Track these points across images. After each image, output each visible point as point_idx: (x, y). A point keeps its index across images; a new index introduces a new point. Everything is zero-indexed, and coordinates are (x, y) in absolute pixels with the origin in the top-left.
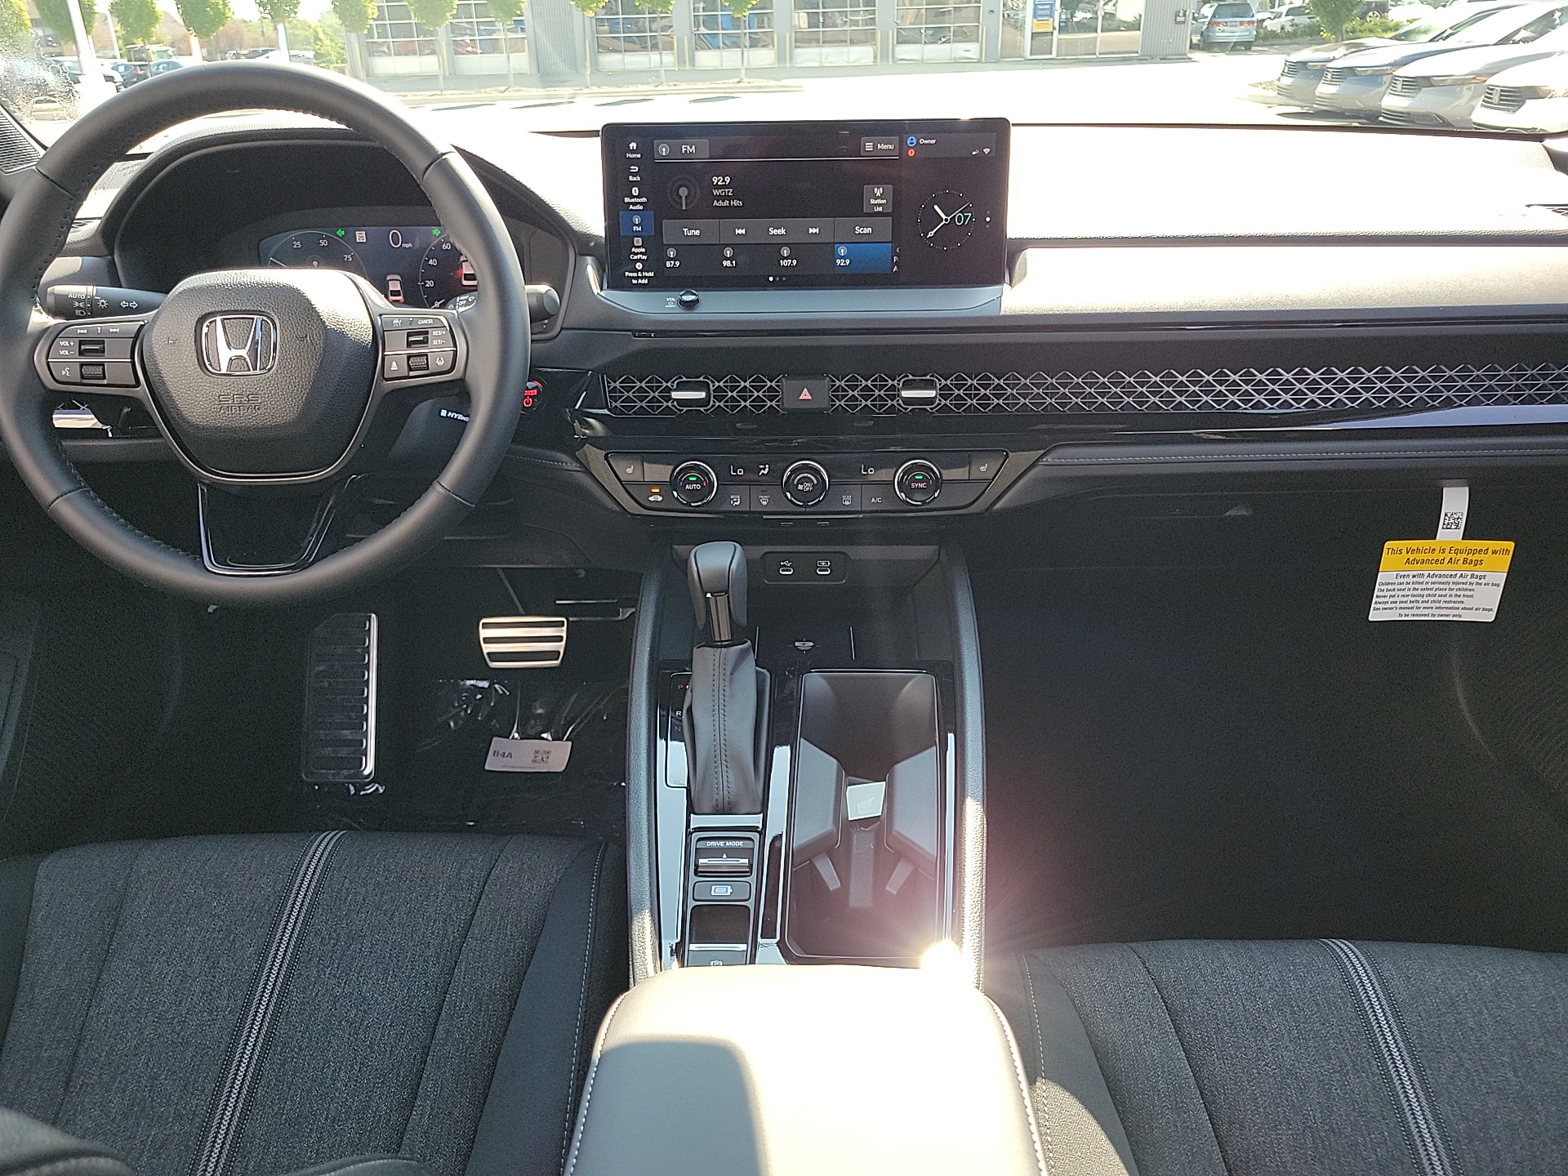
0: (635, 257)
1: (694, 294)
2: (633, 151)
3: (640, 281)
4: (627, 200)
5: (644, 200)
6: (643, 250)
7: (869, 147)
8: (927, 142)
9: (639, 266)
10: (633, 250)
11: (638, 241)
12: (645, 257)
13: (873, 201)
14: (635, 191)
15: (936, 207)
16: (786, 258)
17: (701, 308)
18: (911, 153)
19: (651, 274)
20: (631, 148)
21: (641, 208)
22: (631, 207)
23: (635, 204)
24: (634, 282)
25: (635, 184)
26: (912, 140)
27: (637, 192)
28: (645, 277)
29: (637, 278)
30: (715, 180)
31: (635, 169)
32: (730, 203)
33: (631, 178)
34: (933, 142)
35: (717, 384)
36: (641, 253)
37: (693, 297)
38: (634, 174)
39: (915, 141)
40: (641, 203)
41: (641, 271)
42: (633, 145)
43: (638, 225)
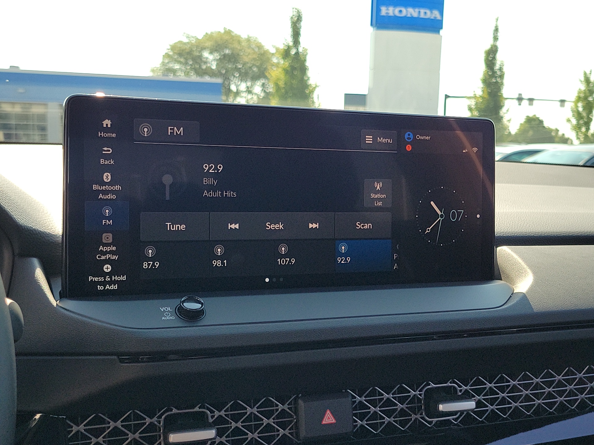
0: (103, 258)
1: (199, 302)
2: (107, 130)
3: (108, 287)
4: (95, 187)
5: (118, 187)
6: (114, 248)
7: (369, 139)
8: (422, 138)
9: (107, 268)
10: (101, 248)
11: (107, 237)
12: (115, 257)
13: (373, 196)
14: (107, 177)
15: (432, 203)
16: (285, 256)
17: (207, 320)
18: (409, 148)
19: (124, 278)
20: (105, 126)
21: (114, 197)
22: (101, 196)
23: (105, 192)
24: (100, 288)
25: (107, 168)
26: (409, 135)
27: (110, 177)
28: (115, 282)
29: (104, 283)
30: (206, 167)
31: (107, 150)
32: (222, 194)
33: (102, 161)
34: (427, 138)
35: (217, 414)
36: (111, 252)
37: (197, 306)
38: (107, 157)
39: (411, 136)
40: (113, 192)
41: (110, 274)
42: (107, 123)
43: (109, 218)
